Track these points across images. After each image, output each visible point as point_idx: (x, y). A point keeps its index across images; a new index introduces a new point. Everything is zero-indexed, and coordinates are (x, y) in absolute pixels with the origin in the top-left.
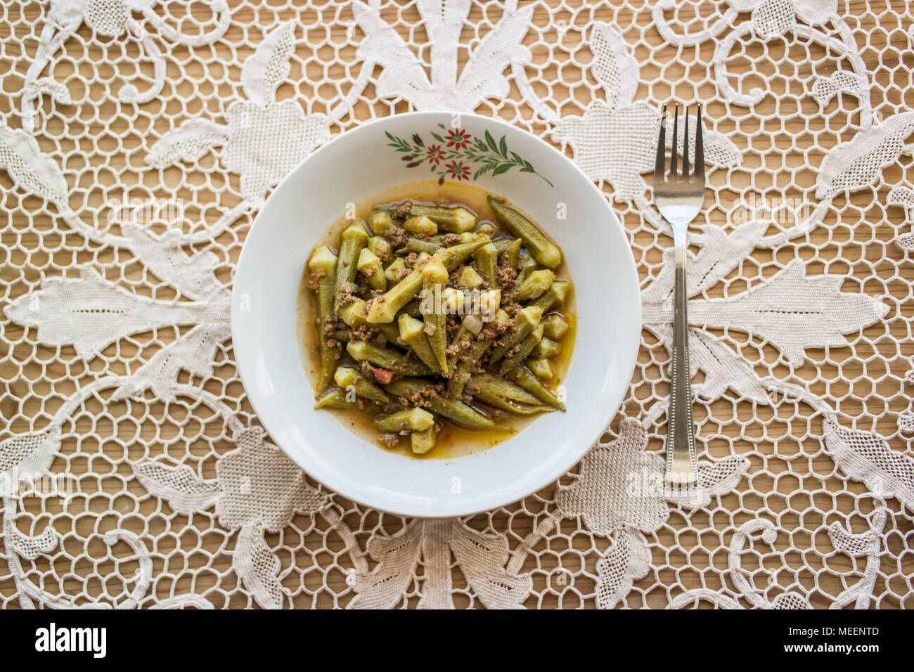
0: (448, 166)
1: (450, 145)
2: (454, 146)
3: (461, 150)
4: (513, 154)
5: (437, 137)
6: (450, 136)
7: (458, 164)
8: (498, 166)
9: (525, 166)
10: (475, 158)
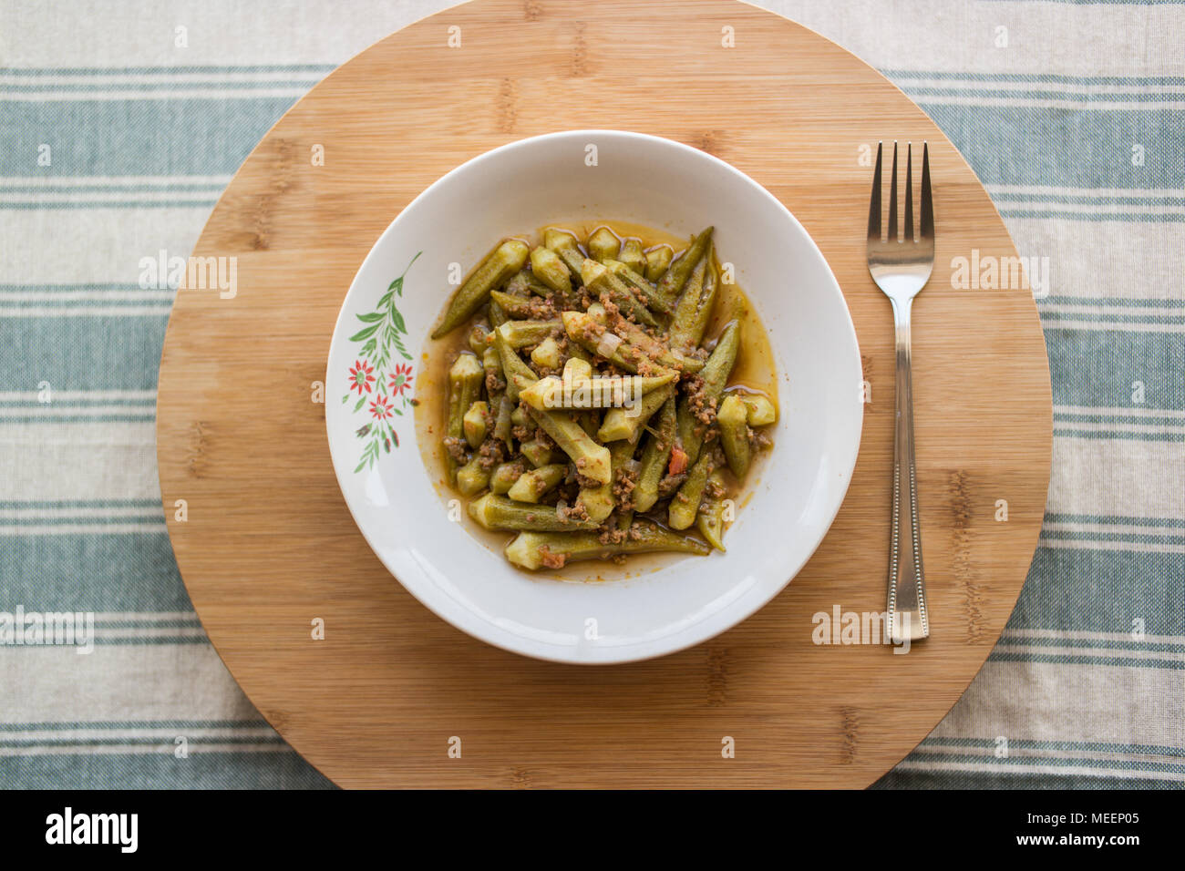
0: (395, 393)
1: (368, 388)
2: (370, 383)
3: (374, 374)
4: (380, 304)
5: (360, 405)
6: (357, 388)
7: (392, 380)
8: (394, 326)
9: (395, 289)
10: (385, 356)
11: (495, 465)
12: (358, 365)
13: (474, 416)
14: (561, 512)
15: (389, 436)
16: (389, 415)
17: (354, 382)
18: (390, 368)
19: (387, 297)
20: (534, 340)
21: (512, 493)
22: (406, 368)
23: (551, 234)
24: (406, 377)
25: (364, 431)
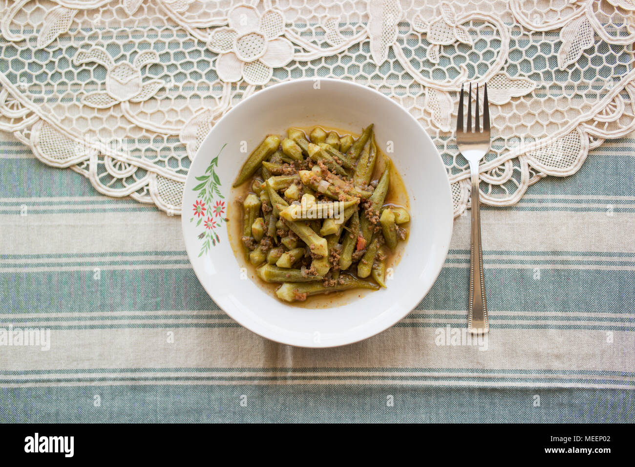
0: (216, 215)
1: (203, 214)
2: (204, 211)
3: (205, 207)
4: (207, 171)
5: (199, 222)
6: (197, 214)
7: (215, 209)
8: (214, 182)
9: (214, 163)
10: (210, 197)
11: (269, 249)
12: (197, 202)
13: (257, 226)
14: (304, 272)
15: (215, 238)
16: (214, 227)
17: (195, 211)
18: (213, 204)
19: (210, 167)
20: (286, 186)
21: (278, 264)
22: (222, 203)
23: (291, 131)
24: (221, 207)
25: (202, 236)
